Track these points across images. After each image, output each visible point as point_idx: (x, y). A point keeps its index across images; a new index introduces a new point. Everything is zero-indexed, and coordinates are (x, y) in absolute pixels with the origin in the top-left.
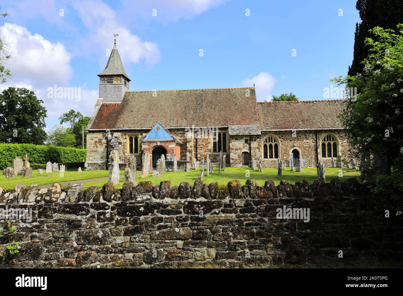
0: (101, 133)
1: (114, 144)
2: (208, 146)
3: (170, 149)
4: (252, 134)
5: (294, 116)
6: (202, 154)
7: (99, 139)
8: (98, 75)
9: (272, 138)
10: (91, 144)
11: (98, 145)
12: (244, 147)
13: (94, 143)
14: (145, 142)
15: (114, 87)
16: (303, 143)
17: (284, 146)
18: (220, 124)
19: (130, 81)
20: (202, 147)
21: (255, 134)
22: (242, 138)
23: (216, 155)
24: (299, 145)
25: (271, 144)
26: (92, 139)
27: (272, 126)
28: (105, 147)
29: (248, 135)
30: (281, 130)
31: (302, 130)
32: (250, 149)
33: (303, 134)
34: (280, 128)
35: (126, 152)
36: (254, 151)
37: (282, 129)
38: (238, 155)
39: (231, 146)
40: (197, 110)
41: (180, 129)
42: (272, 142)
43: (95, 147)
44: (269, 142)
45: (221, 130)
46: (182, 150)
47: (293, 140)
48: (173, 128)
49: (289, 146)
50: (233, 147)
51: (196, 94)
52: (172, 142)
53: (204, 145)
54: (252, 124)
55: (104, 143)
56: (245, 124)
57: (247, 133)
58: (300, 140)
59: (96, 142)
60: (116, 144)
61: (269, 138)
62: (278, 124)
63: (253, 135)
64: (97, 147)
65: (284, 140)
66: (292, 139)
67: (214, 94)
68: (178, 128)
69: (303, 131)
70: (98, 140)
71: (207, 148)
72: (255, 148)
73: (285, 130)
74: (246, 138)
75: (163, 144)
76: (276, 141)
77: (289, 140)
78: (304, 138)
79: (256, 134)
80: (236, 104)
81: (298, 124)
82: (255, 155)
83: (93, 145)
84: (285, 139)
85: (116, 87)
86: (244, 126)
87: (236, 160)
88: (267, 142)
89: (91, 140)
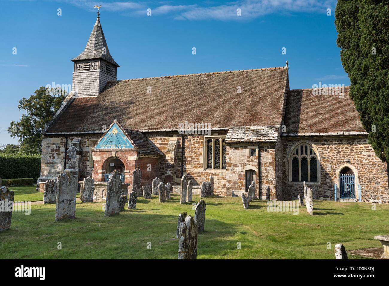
0: (60, 138)
1: (72, 153)
2: (198, 159)
3: (130, 163)
4: (263, 140)
5: (349, 110)
6: (189, 171)
7: (56, 146)
8: (72, 61)
9: (306, 147)
10: (47, 153)
11: (55, 155)
12: (248, 161)
13: (50, 152)
14: (97, 151)
15: (91, 75)
16: (362, 156)
17: (327, 162)
18: (218, 125)
19: (119, 67)
20: (191, 161)
21: (266, 141)
22: (245, 147)
23: (210, 173)
24: (354, 159)
25: (304, 157)
26: (49, 147)
27: (306, 128)
28: (63, 158)
29: (254, 143)
30: (321, 134)
31: (358, 133)
32: (260, 164)
33: (360, 141)
34: (319, 131)
35: (88, 165)
36: (266, 169)
37: (323, 132)
38: (239, 175)
39: (228, 160)
40: (191, 104)
41: (159, 132)
42: (306, 153)
43: (52, 157)
44: (302, 153)
45: (219, 135)
46: (162, 164)
47: (342, 151)
48: (150, 131)
49: (335, 161)
50: (231, 162)
51: (198, 81)
52: (133, 152)
53: (194, 157)
54: (268, 124)
55: (62, 153)
56: (257, 124)
57: (254, 138)
58: (355, 151)
59: (53, 150)
60: (74, 154)
61: (302, 147)
62: (318, 123)
63: (263, 142)
64: (54, 157)
65: (327, 150)
66: (340, 150)
67: (223, 80)
68: (157, 130)
69: (361, 137)
70: (55, 148)
71: (197, 162)
72: (267, 163)
73: (327, 134)
74: (253, 147)
75: (120, 155)
76: (313, 153)
77: (336, 150)
78: (364, 148)
79: (269, 141)
80: (252, 94)
81: (353, 124)
82: (267, 176)
83: (49, 155)
84: (329, 150)
85: (93, 75)
86: (253, 128)
87: (235, 183)
88: (297, 153)
89: (47, 147)
